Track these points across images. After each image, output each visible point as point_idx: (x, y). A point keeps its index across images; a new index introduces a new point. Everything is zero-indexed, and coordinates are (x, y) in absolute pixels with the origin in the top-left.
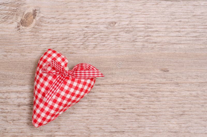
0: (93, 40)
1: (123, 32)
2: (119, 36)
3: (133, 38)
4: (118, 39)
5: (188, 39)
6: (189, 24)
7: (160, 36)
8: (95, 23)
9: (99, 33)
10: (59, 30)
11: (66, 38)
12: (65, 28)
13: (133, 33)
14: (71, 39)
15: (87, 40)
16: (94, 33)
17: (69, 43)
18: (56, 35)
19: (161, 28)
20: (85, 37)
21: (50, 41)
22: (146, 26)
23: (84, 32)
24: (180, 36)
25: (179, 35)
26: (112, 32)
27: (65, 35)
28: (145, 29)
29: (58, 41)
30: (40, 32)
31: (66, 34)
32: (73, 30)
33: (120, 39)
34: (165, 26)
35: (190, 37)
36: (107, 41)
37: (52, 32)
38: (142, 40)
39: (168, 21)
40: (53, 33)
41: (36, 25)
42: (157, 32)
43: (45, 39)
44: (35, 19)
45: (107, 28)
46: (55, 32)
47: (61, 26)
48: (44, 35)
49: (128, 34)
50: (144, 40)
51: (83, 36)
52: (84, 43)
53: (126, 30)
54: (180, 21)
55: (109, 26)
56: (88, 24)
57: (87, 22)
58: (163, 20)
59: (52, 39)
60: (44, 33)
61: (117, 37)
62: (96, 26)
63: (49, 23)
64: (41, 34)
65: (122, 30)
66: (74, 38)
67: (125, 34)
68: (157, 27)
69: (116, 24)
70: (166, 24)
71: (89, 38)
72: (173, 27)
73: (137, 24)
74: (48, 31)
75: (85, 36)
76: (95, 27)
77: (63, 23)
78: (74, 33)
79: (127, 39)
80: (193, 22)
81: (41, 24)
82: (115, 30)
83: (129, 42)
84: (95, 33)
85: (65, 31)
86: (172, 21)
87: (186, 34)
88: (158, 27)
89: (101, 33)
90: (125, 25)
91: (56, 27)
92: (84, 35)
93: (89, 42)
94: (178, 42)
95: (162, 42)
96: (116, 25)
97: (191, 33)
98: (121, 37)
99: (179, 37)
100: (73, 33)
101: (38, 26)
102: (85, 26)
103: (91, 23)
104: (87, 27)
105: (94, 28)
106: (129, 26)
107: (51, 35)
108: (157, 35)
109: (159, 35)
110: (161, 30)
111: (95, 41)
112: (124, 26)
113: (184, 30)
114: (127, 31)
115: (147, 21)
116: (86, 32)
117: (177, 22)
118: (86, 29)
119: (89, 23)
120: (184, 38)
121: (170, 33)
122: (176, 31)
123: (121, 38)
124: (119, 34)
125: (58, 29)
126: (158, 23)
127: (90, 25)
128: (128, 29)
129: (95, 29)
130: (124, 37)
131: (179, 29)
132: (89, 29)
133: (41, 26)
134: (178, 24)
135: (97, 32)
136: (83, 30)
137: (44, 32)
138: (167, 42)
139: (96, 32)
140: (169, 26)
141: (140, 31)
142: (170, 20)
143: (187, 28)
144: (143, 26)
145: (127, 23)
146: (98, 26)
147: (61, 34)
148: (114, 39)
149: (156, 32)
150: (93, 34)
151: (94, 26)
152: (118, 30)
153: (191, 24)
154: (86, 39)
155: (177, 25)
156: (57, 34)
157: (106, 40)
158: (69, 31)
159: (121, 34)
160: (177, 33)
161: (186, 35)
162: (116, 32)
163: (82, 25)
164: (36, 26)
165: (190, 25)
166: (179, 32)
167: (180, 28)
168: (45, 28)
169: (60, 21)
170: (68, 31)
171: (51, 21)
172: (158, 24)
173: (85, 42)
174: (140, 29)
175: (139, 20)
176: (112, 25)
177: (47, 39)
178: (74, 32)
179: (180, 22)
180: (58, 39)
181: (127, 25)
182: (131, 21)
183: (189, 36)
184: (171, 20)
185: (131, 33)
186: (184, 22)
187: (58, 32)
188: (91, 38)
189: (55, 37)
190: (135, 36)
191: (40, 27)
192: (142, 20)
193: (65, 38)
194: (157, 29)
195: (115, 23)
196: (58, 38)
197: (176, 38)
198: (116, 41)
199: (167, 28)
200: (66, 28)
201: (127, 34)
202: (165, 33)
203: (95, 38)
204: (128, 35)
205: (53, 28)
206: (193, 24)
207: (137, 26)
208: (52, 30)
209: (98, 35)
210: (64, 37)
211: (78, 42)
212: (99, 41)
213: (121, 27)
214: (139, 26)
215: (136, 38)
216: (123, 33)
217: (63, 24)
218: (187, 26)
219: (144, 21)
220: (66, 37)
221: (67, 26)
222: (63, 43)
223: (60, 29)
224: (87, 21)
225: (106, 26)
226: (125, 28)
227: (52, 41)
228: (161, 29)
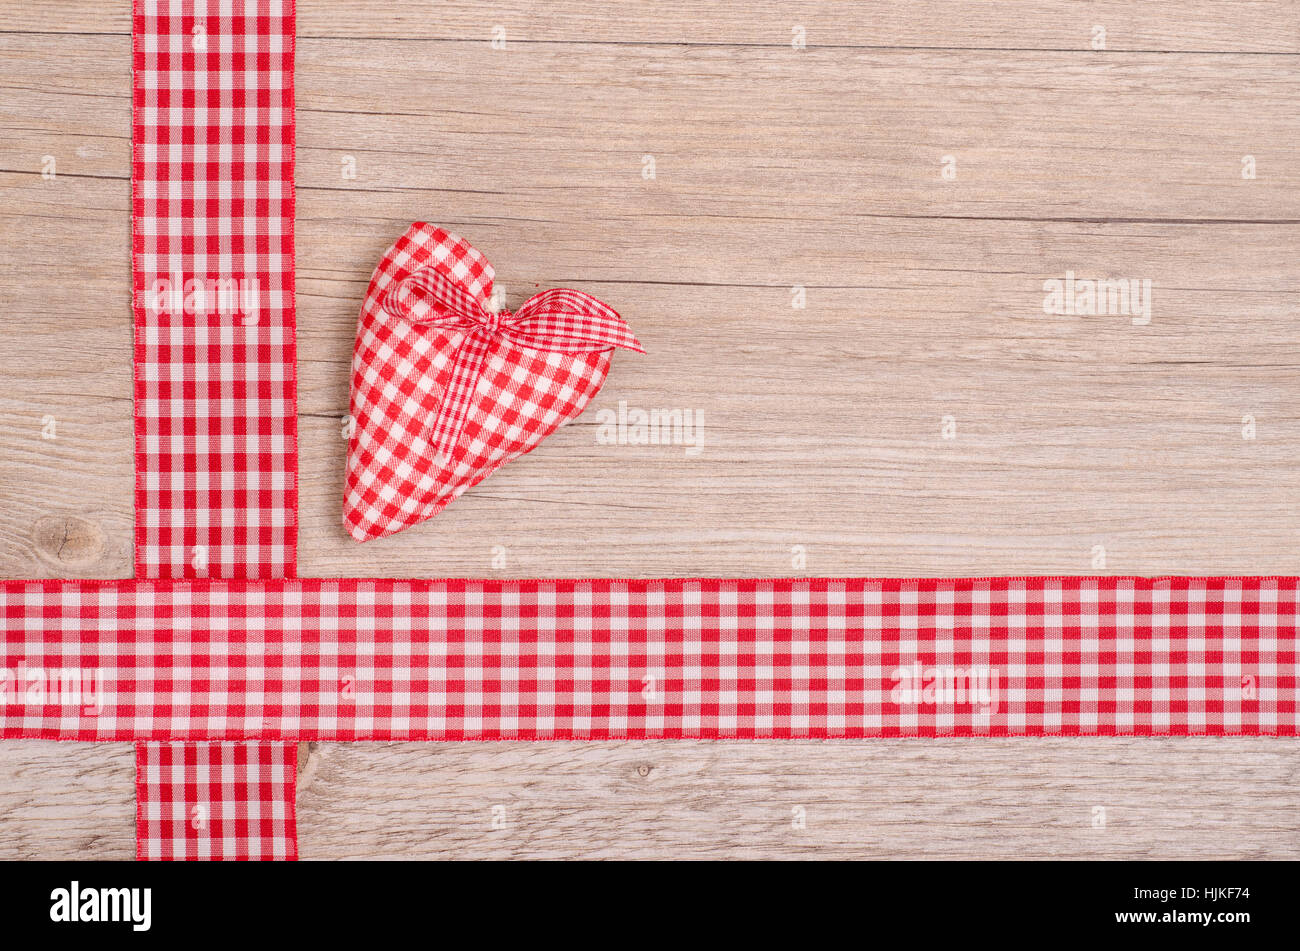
0: (554, 838)
1: (681, 806)
2: (665, 824)
3: (722, 832)
4: (660, 833)
5: (955, 832)
6: (959, 769)
7: (834, 822)
8: (565, 768)
9: (580, 810)
10: (416, 798)
11: (445, 831)
12: (438, 790)
13: (723, 809)
14: (464, 836)
15: (532, 838)
16: (561, 811)
17: (458, 851)
18: (403, 821)
19: (842, 787)
20: (521, 828)
21: (379, 843)
22: (779, 778)
23: (518, 805)
24: (920, 823)
25: (918, 819)
26: (636, 807)
27: (439, 820)
28: (772, 794)
29: (413, 844)
30: (335, 806)
31: (444, 815)
32: (474, 798)
33: (668, 834)
34: (857, 781)
35: (964, 824)
36: (612, 842)
37: (388, 806)
38: (758, 839)
39: (872, 759)
40: (390, 813)
41: (319, 776)
42: (825, 806)
43: (356, 835)
44: (316, 751)
45: (615, 787)
46: (397, 805)
47: (422, 780)
48: (352, 819)
49: (703, 813)
50: (768, 837)
51: (516, 824)
52: (519, 851)
53: (695, 795)
54: (922, 759)
55: (624, 782)
56: (537, 772)
57: (531, 766)
58: (852, 754)
59: (385, 838)
60: (350, 811)
61: (655, 825)
62: (568, 780)
63: (372, 767)
64: (341, 814)
65: (677, 795)
66: (476, 831)
67: (689, 815)
68: (825, 783)
69: (653, 771)
70: (864, 771)
71: (539, 829)
72: (891, 784)
73: (741, 771)
74: (371, 801)
75: (524, 824)
76: (566, 785)
77: (432, 769)
78: (477, 811)
79: (698, 836)
80: (974, 762)
81: (342, 776)
82: (647, 799)
83: (703, 848)
84: (564, 812)
85: (439, 803)
86: (886, 758)
87: (944, 814)
88: (831, 784)
89: (589, 808)
90: (690, 773)
91: (404, 787)
92: (520, 818)
93: (539, 848)
94: (910, 847)
95: (844, 846)
96: (654, 774)
97: (968, 809)
98: (672, 824)
99: (917, 826)
100: (473, 812)
101: (329, 781)
102: (525, 782)
103: (547, 769)
104: (530, 785)
105: (557, 788)
106: (707, 781)
107: (380, 821)
108: (824, 817)
109: (833, 816)
110: (840, 796)
111: (566, 843)
112: (686, 781)
113: (936, 795)
114: (698, 799)
115: (785, 760)
116: (525, 804)
117: (909, 760)
118: (527, 793)
119: (539, 767)
120: (938, 830)
121: (878, 809)
122: (906, 799)
123: (674, 830)
124: (665, 813)
125: (410, 792)
126: (827, 765)
127: (544, 777)
128: (704, 793)
129: (567, 794)
130: (684, 824)
131: (915, 793)
132: (537, 795)
133: (342, 782)
134: (912, 772)
135: (574, 805)
136: (516, 799)
137: (352, 805)
138: (867, 846)
139: (568, 806)
140: (877, 781)
141: (753, 802)
142: (881, 755)
143: (949, 788)
144: (766, 779)
145: (700, 766)
146: (580, 779)
147: (425, 816)
148: (645, 836)
149: (817, 806)
150: (555, 813)
151: (559, 780)
152: (661, 798)
153: (968, 771)
154: (526, 834)
155: (908, 775)
156: (406, 816)
157: (608, 840)
158: (457, 801)
159: (675, 812)
160: (909, 806)
161: (949, 818)
162: (649, 804)
163: (508, 778)
164: (321, 783)
165: (965, 775)
166: (916, 802)
167: (923, 788)
168: (356, 790)
169: (419, 762)
170: (454, 804)
171: (384, 761)
172: (828, 772)
173: (522, 847)
174: (755, 792)
175: (748, 756)
176: (635, 775)
177: (364, 838)
178: (475, 805)
179: (921, 763)
180: (409, 836)
181: (701, 775)
182: (716, 761)
183: (958, 818)
184: (883, 752)
185: (716, 810)
186: (938, 762)
187: (409, 808)
188: (548, 833)
189: (398, 829)
190: (732, 824)
191: (337, 787)
192: (763, 756)
193: (439, 831)
194: (825, 793)
195: (650, 768)
196: (411, 832)
197: (907, 828)
198: (654, 842)
199: (864, 789)
200: (446, 789)
201: (697, 813)
202: (857, 807)
203: (563, 829)
204: (703, 819)
205: (389, 792)
206: (974, 769)
207: (740, 780)
208: (387, 799)
209: (578, 817)
210: (437, 827)
211: (493, 849)
212: (580, 843)
213: (672, 783)
214: (749, 780)
215: (736, 830)
216: (683, 810)
217: (429, 774)
218: (949, 779)
219: (771, 756)
220: (443, 827)
221: (449, 782)
222: (432, 852)
223: (420, 792)
224: (532, 761)
225: (609, 780)
226: (692, 787)
227: (385, 843)
228: (840, 791)
